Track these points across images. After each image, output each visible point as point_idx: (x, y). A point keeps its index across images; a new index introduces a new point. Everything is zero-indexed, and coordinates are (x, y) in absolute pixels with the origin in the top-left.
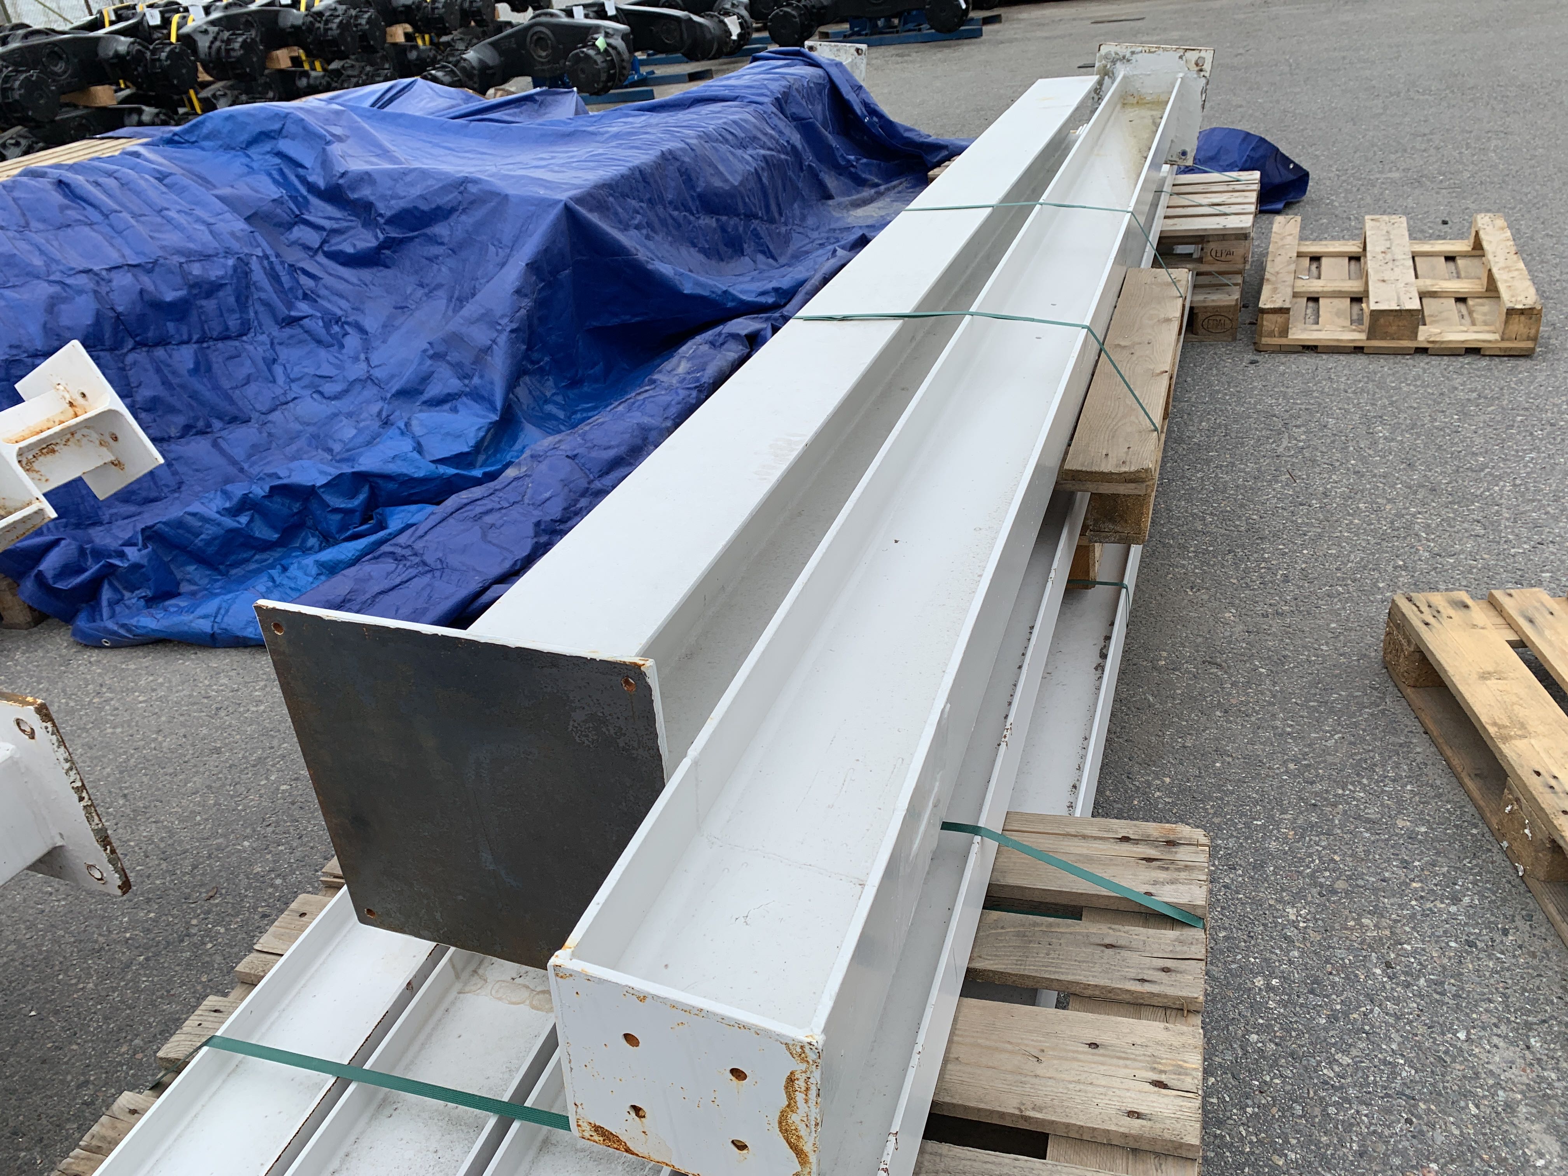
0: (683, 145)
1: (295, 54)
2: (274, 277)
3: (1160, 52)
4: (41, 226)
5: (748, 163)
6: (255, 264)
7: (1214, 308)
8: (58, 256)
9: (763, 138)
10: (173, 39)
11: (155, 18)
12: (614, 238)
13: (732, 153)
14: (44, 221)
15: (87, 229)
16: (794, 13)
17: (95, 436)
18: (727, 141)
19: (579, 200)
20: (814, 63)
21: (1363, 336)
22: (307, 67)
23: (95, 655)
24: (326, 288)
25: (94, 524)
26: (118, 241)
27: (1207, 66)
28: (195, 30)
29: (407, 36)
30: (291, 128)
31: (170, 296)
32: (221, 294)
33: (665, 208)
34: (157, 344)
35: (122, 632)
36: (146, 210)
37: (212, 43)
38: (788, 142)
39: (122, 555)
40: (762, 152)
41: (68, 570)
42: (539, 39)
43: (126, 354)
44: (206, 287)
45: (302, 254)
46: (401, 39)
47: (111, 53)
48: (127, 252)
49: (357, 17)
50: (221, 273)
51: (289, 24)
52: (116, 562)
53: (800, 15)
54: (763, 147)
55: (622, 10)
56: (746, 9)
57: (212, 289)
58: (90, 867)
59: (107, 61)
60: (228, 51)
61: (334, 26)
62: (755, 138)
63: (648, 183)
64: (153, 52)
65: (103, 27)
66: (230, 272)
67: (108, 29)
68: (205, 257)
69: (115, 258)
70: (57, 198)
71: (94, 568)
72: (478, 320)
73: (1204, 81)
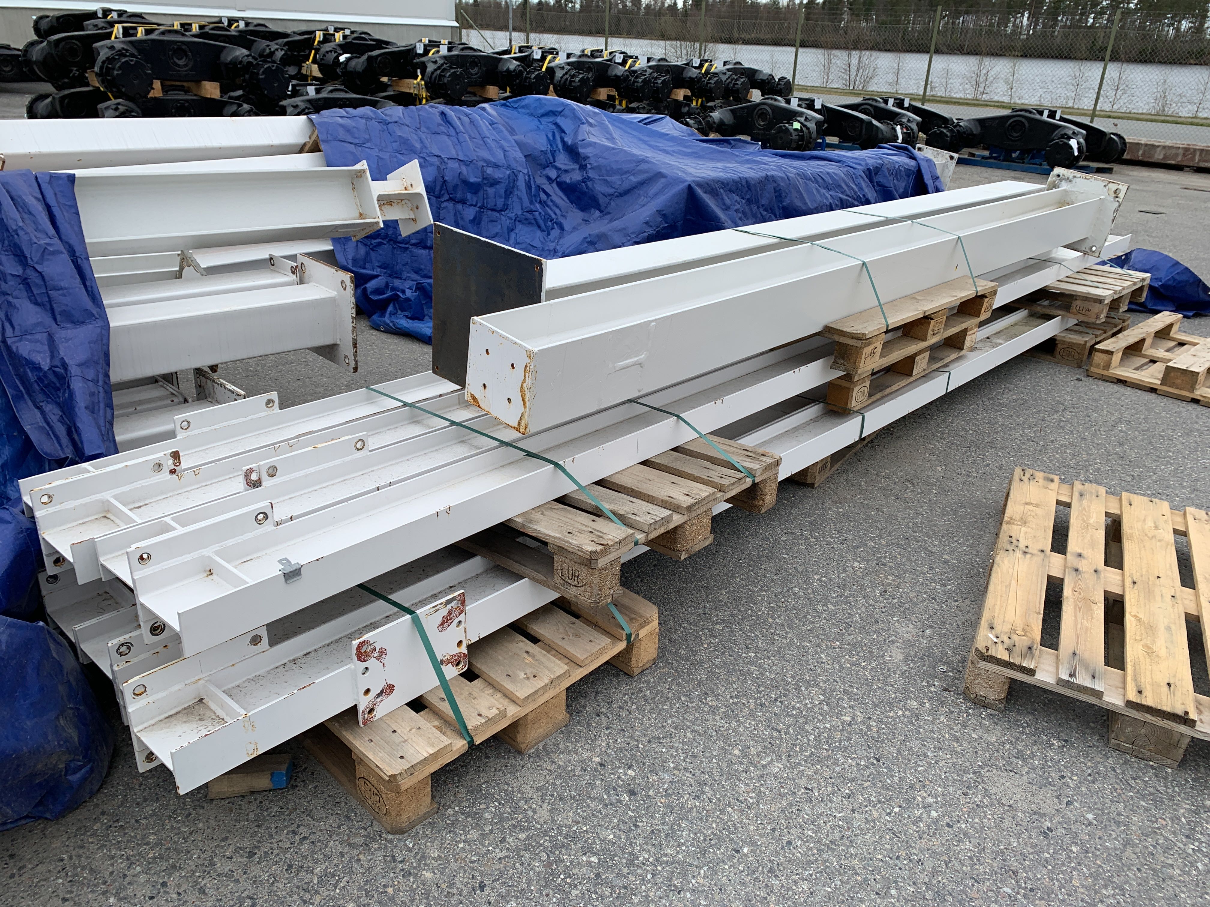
0: (783, 175)
1: (612, 94)
2: (529, 186)
3: (1093, 180)
4: (426, 131)
5: (826, 198)
6: (521, 177)
7: (1069, 343)
8: (429, 146)
9: (845, 187)
10: (544, 69)
11: (537, 55)
12: (713, 210)
13: (817, 189)
14: (428, 128)
15: (446, 138)
16: (948, 133)
17: (410, 205)
18: (817, 182)
19: (700, 185)
20: (913, 157)
21: (1159, 382)
22: (617, 102)
23: (375, 332)
24: (552, 201)
25: (398, 278)
26: (458, 147)
27: (1121, 195)
28: (557, 66)
29: (686, 97)
30: (566, 112)
31: (472, 180)
32: (498, 186)
33: (758, 207)
34: (458, 202)
35: (391, 325)
36: (478, 136)
37: (564, 75)
38: (864, 196)
39: (403, 292)
40: (841, 195)
41: (378, 291)
42: (762, 113)
43: (442, 202)
44: (491, 181)
45: (546, 182)
46: (681, 98)
47: (505, 69)
48: (460, 153)
49: (656, 78)
50: (501, 176)
51: (614, 74)
52: (400, 294)
53: (952, 136)
54: (842, 193)
55: (826, 107)
56: (917, 124)
57: (495, 183)
58: (346, 356)
59: (502, 72)
60: (571, 82)
61: (640, 80)
62: (840, 186)
63: (750, 189)
64: (528, 73)
65: (510, 53)
66: (506, 177)
67: (512, 55)
68: (496, 166)
69: (453, 154)
70: (439, 119)
71: (389, 294)
72: (620, 230)
73: (1117, 204)
